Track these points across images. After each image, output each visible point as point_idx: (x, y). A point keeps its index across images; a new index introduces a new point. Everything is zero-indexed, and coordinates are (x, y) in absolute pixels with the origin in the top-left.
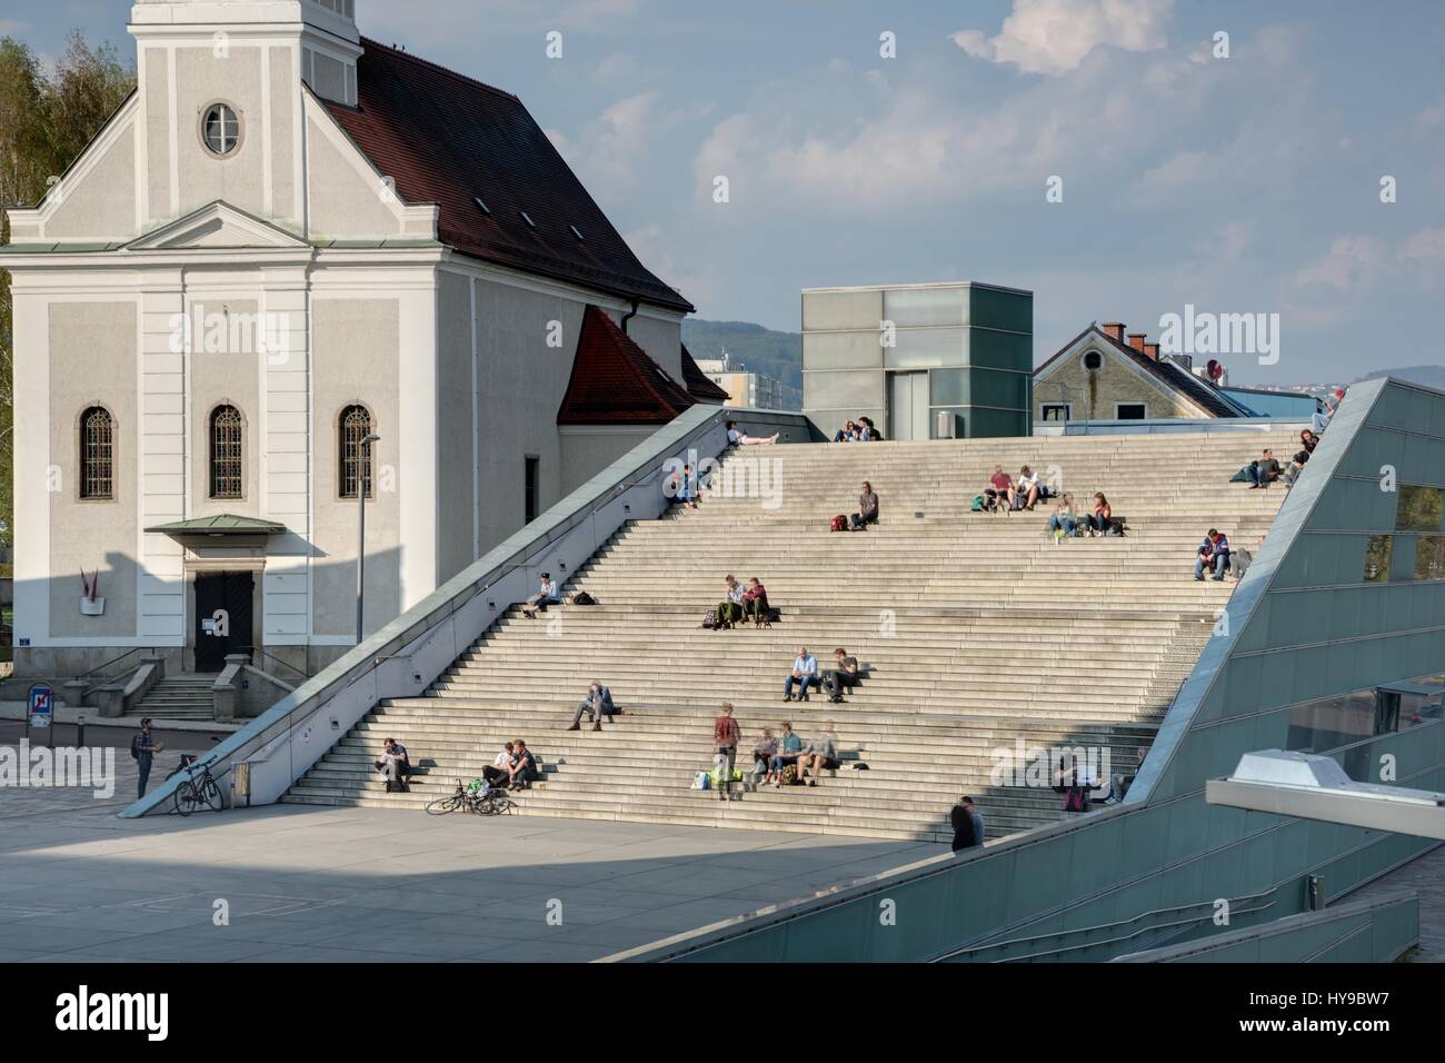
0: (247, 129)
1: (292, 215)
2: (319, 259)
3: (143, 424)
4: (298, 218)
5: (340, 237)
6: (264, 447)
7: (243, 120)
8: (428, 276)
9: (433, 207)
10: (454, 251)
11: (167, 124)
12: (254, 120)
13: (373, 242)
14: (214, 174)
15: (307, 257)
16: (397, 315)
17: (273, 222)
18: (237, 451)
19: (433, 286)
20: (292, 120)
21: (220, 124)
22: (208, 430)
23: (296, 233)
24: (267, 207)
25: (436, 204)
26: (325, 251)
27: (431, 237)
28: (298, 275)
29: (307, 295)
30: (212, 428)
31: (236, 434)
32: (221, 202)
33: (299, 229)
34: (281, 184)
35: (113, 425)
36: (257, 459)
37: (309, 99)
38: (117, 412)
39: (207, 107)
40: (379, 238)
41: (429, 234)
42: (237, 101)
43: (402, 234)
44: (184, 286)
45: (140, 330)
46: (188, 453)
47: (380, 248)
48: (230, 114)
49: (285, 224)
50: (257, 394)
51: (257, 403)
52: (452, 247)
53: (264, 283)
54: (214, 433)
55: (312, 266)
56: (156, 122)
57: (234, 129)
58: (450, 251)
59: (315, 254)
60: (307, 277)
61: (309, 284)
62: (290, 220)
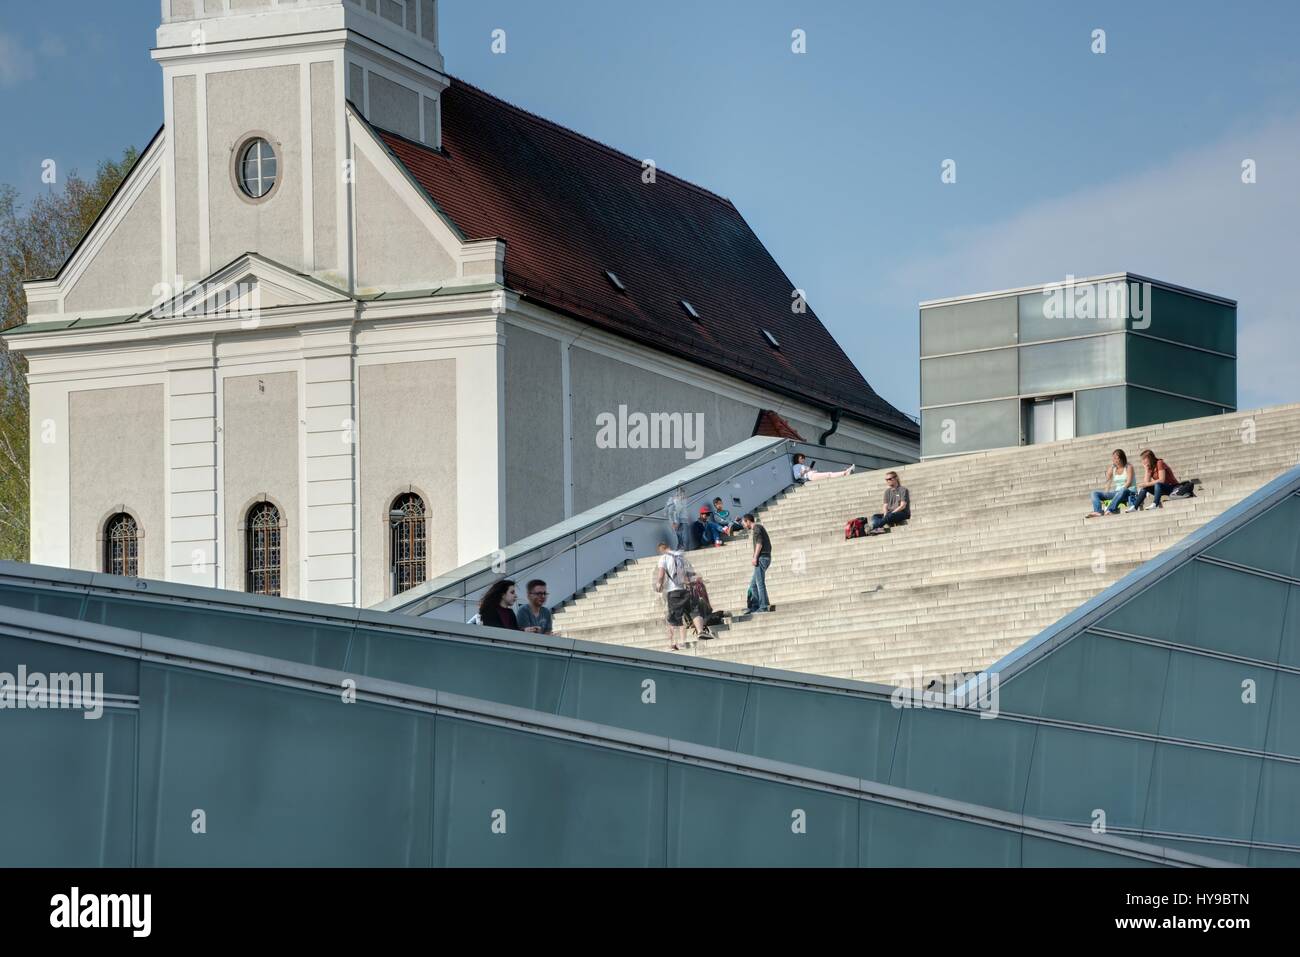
0: (285, 164)
1: (335, 266)
2: (365, 316)
3: (171, 530)
4: (342, 269)
5: (390, 288)
6: (305, 550)
7: (281, 154)
8: (489, 328)
9: (495, 242)
10: (522, 297)
11: (196, 167)
12: (293, 152)
13: (427, 291)
14: (248, 222)
15: (350, 314)
16: (454, 379)
17: (314, 275)
18: (275, 557)
19: (495, 340)
20: (334, 150)
21: (256, 162)
22: (243, 533)
23: (340, 286)
24: (307, 257)
25: (499, 240)
26: (369, 304)
27: (493, 281)
28: (342, 337)
29: (353, 362)
30: (249, 531)
31: (274, 537)
32: (255, 254)
33: (342, 280)
34: (323, 228)
35: (139, 534)
36: (298, 566)
37: (355, 123)
38: (142, 518)
39: (240, 144)
40: (434, 286)
41: (490, 277)
42: (274, 132)
43: (458, 281)
44: (216, 360)
45: (167, 418)
46: (221, 563)
47: (431, 296)
48: (268, 150)
49: (328, 277)
50: (297, 485)
51: (297, 496)
52: (520, 292)
53: (302, 349)
54: (251, 536)
55: (358, 325)
56: (184, 164)
57: (271, 168)
58: (517, 298)
59: (358, 311)
60: (353, 340)
61: (355, 348)
62: (332, 272)
